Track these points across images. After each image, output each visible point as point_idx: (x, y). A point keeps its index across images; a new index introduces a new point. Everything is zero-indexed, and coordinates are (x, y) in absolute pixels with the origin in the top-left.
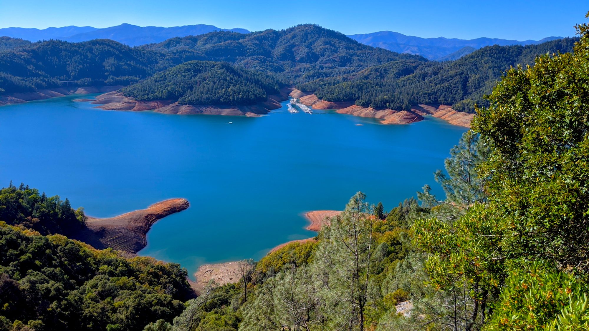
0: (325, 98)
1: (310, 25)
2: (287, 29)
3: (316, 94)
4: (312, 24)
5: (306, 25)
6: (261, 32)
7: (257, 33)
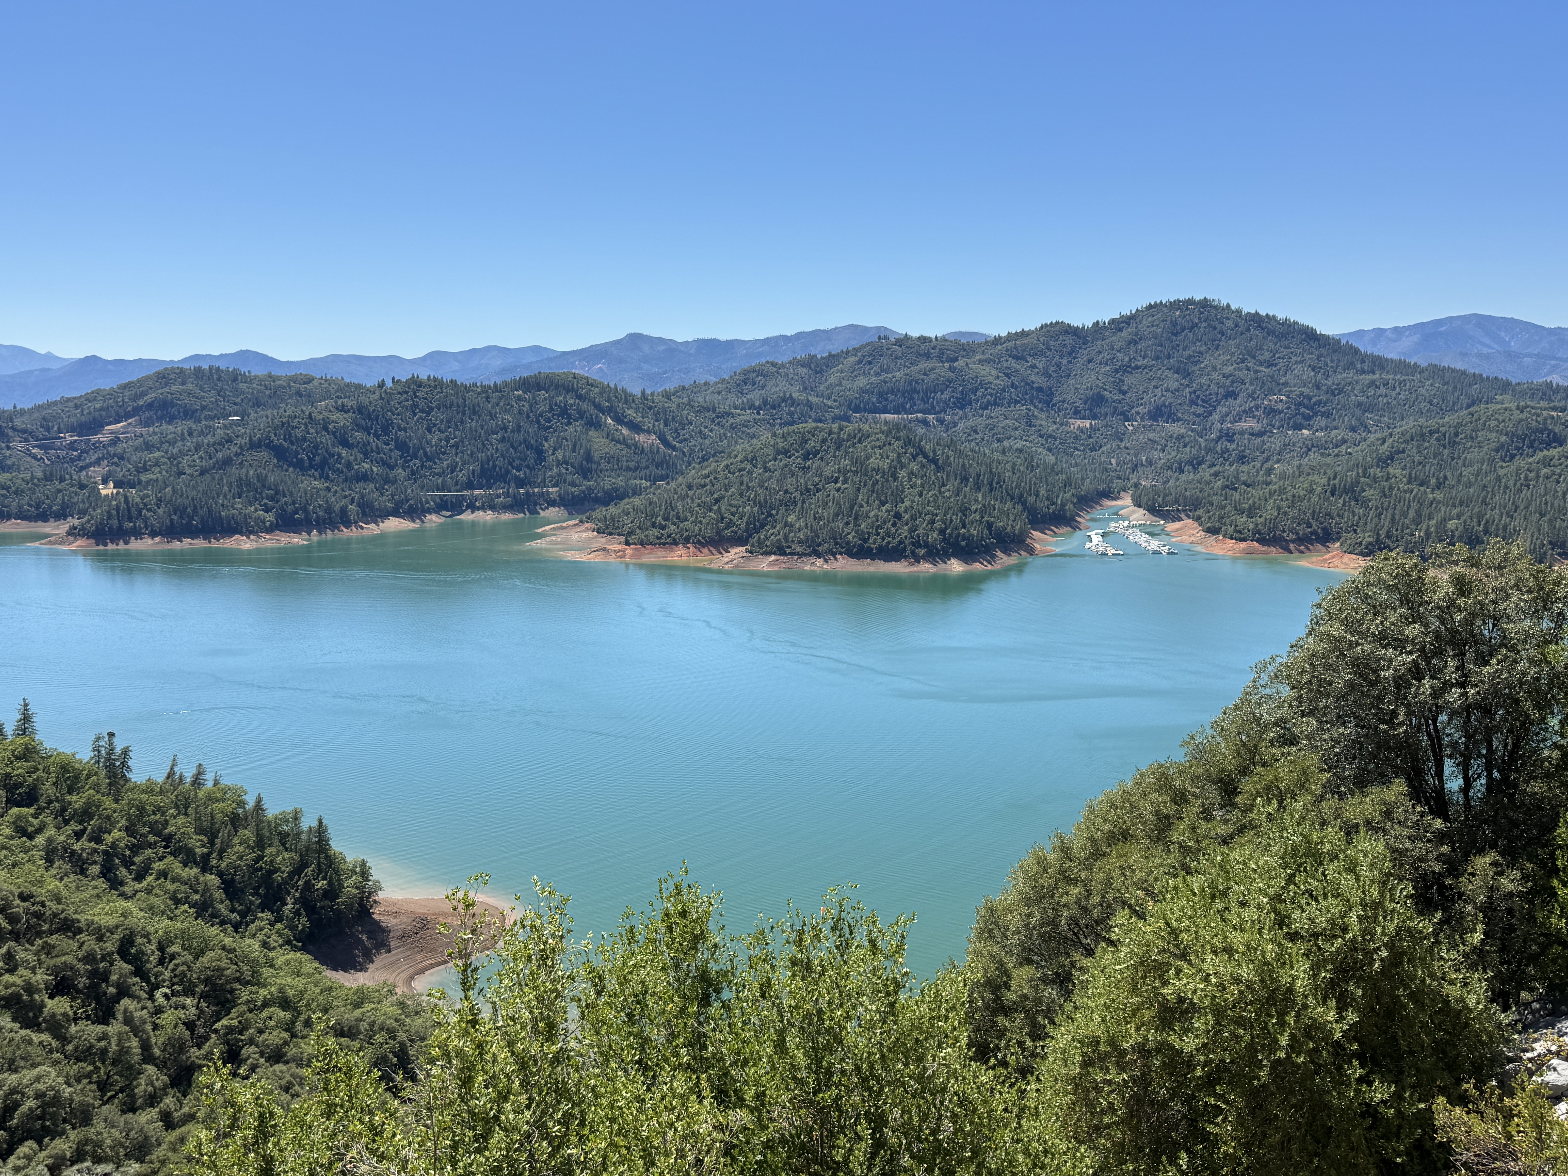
0: (1231, 529)
1: (1190, 302)
2: (1113, 321)
3: (1198, 519)
4: (1198, 297)
5: (1176, 305)
6: (1024, 334)
7: (1011, 337)
